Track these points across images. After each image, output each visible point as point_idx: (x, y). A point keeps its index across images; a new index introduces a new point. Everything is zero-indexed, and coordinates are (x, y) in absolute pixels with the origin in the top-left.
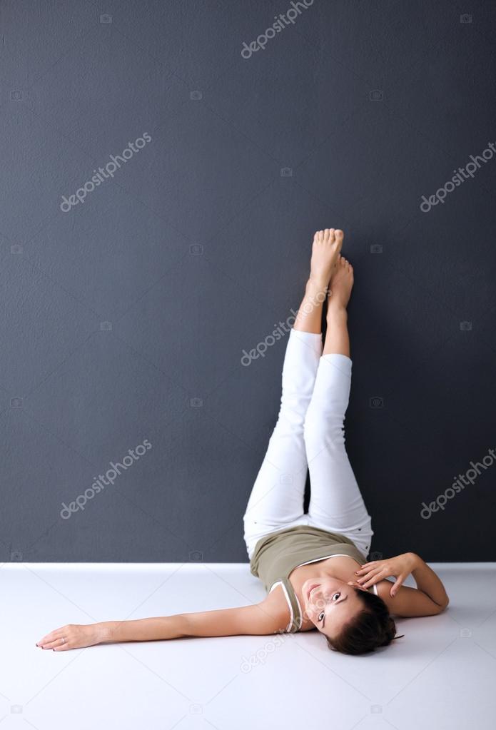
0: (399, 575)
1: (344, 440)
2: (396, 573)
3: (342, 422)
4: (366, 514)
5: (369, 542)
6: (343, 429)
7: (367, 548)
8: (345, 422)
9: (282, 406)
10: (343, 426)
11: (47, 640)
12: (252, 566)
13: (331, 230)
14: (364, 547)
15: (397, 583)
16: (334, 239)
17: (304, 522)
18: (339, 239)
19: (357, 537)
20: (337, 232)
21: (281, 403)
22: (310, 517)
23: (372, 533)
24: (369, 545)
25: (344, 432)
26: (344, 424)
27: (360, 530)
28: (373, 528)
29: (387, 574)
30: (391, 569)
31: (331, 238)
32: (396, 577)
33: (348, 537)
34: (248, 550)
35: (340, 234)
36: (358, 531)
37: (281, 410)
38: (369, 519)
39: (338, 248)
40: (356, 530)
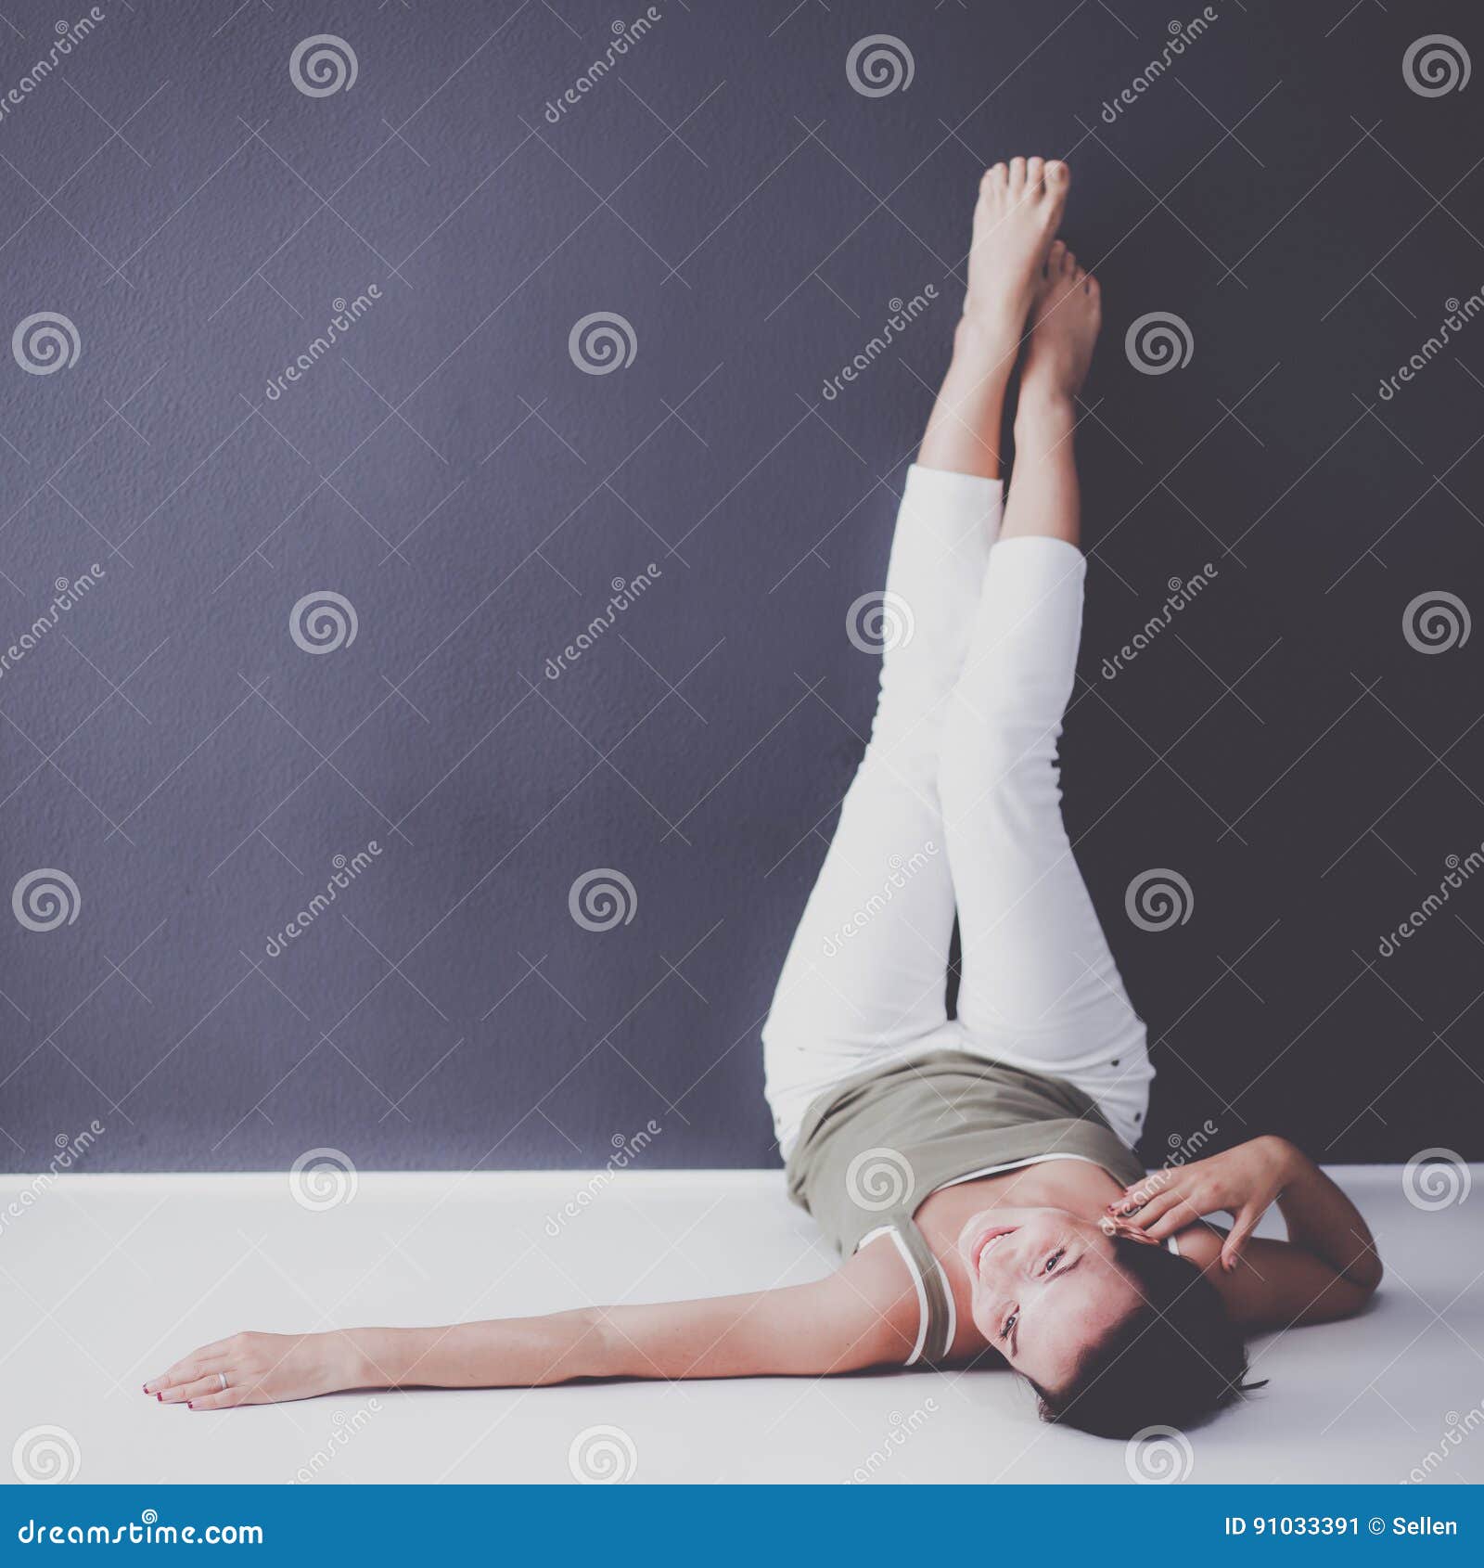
0: (1241, 1207)
1: (1058, 795)
2: (1232, 1201)
3: (1053, 743)
4: (1130, 1013)
5: (1141, 1098)
6: (1054, 764)
7: (1138, 1117)
8: (1062, 744)
9: (882, 697)
10: (1055, 755)
11: (178, 1376)
12: (791, 1178)
13: (1034, 162)
14: (1129, 1114)
15: (1237, 1231)
16: (1042, 190)
17: (949, 1040)
18: (1055, 188)
19: (1108, 1085)
20: (1053, 167)
21: (879, 688)
22: (965, 1027)
23: (1151, 1072)
24: (1143, 1110)
25: (1057, 771)
26: (1058, 748)
27: (1115, 1063)
28: (1154, 1058)
29: (1205, 1205)
30: (1217, 1188)
31: (1032, 187)
32: (1234, 1212)
33: (1084, 1089)
34: (780, 1132)
35: (1062, 173)
36: (1111, 1068)
37: (881, 710)
38: (1141, 1029)
39: (1052, 217)
40: (1104, 1063)
